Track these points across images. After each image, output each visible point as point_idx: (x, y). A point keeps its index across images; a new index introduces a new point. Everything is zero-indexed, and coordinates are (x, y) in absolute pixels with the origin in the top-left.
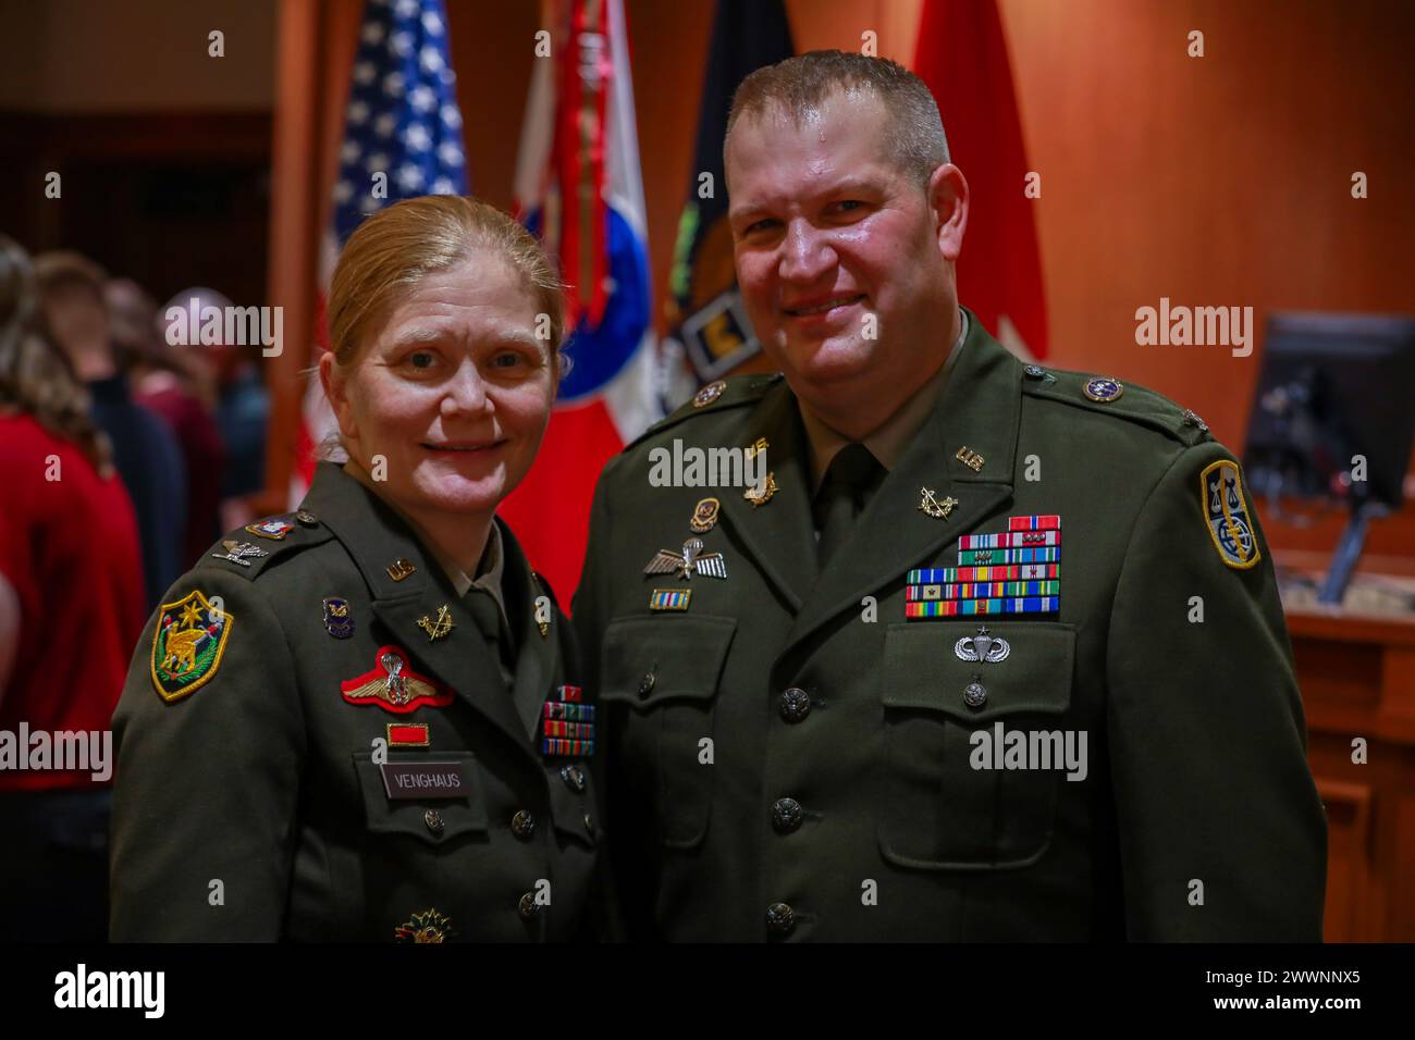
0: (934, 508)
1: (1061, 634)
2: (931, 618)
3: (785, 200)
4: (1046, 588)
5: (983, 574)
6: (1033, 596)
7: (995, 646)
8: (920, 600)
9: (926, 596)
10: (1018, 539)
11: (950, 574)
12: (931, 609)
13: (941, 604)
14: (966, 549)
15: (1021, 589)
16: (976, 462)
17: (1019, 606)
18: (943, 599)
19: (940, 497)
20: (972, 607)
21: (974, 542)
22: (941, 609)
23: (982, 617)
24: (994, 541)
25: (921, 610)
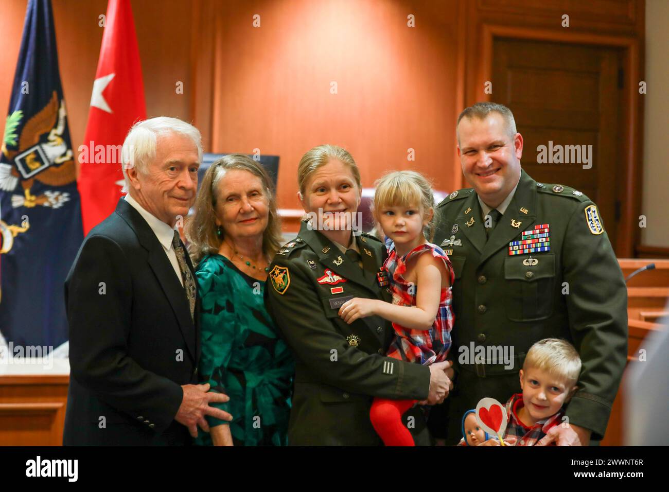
0: (515, 225)
1: (551, 256)
2: (516, 255)
3: (479, 146)
4: (546, 244)
5: (529, 242)
6: (543, 247)
7: (534, 261)
8: (513, 250)
9: (514, 249)
10: (538, 231)
11: (520, 243)
12: (516, 252)
13: (519, 251)
14: (524, 235)
15: (539, 245)
16: (526, 211)
17: (539, 250)
18: (519, 249)
19: (516, 222)
20: (526, 251)
21: (526, 233)
22: (518, 252)
23: (529, 254)
24: (531, 232)
25: (514, 253)
